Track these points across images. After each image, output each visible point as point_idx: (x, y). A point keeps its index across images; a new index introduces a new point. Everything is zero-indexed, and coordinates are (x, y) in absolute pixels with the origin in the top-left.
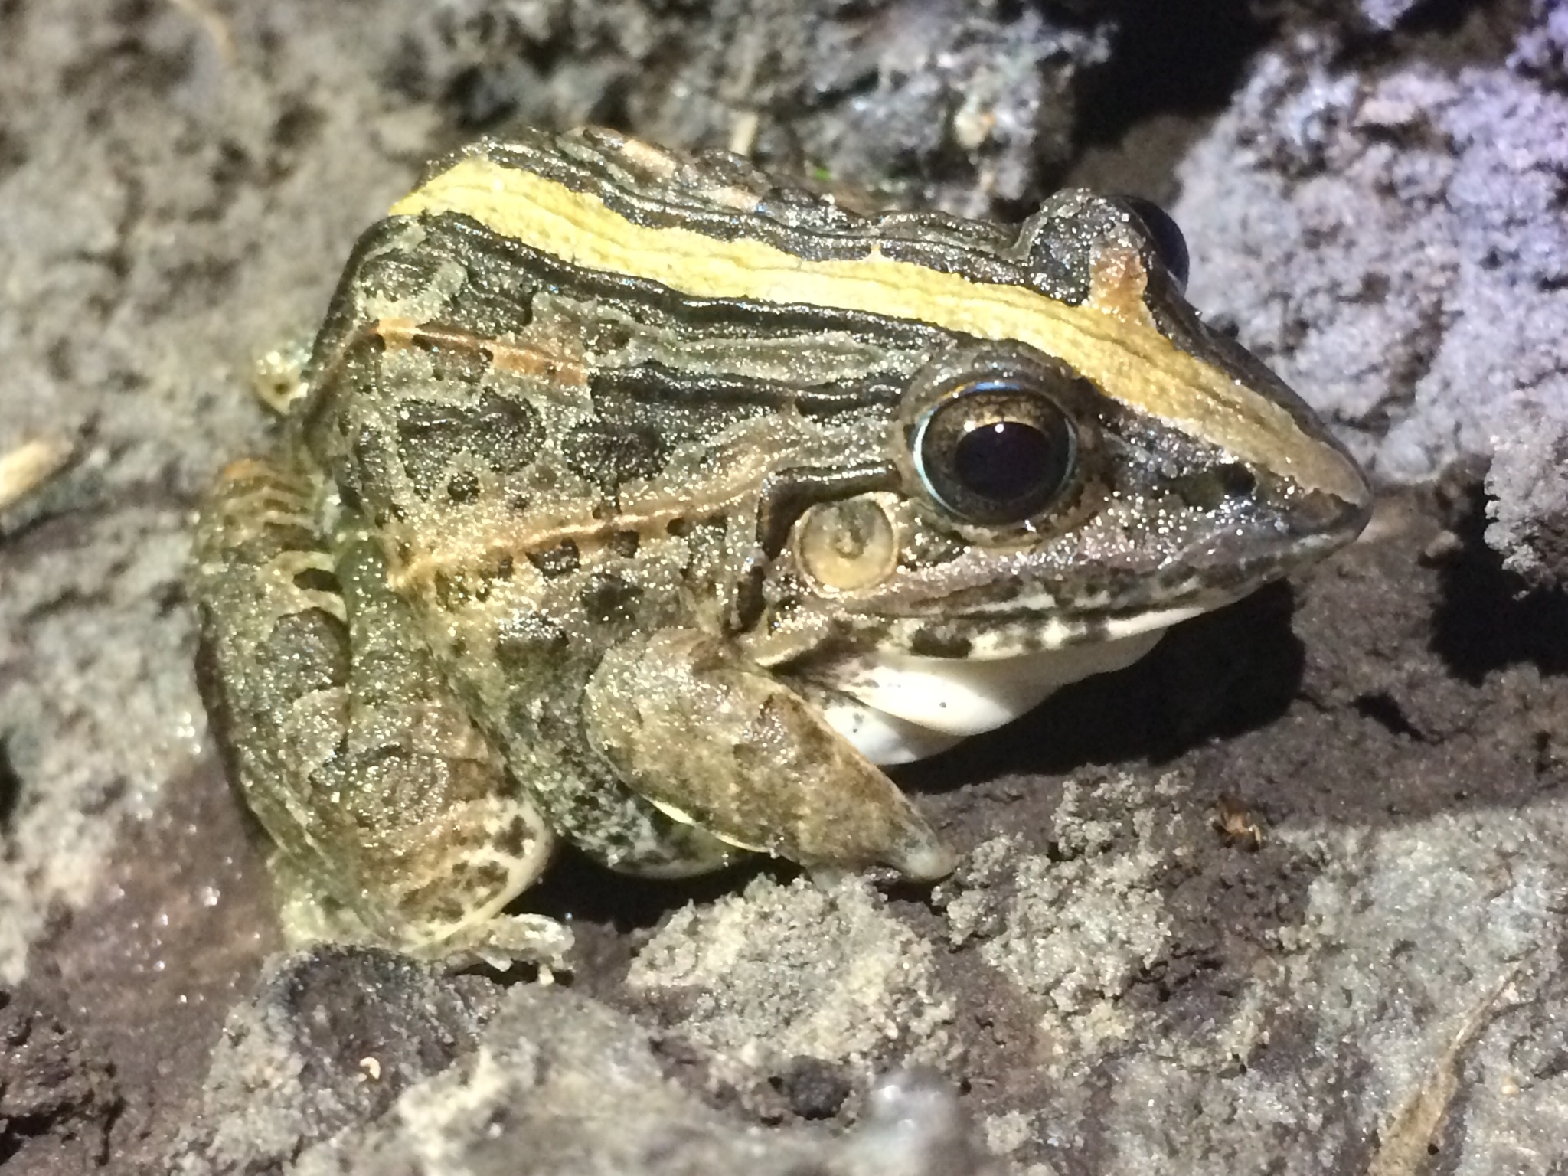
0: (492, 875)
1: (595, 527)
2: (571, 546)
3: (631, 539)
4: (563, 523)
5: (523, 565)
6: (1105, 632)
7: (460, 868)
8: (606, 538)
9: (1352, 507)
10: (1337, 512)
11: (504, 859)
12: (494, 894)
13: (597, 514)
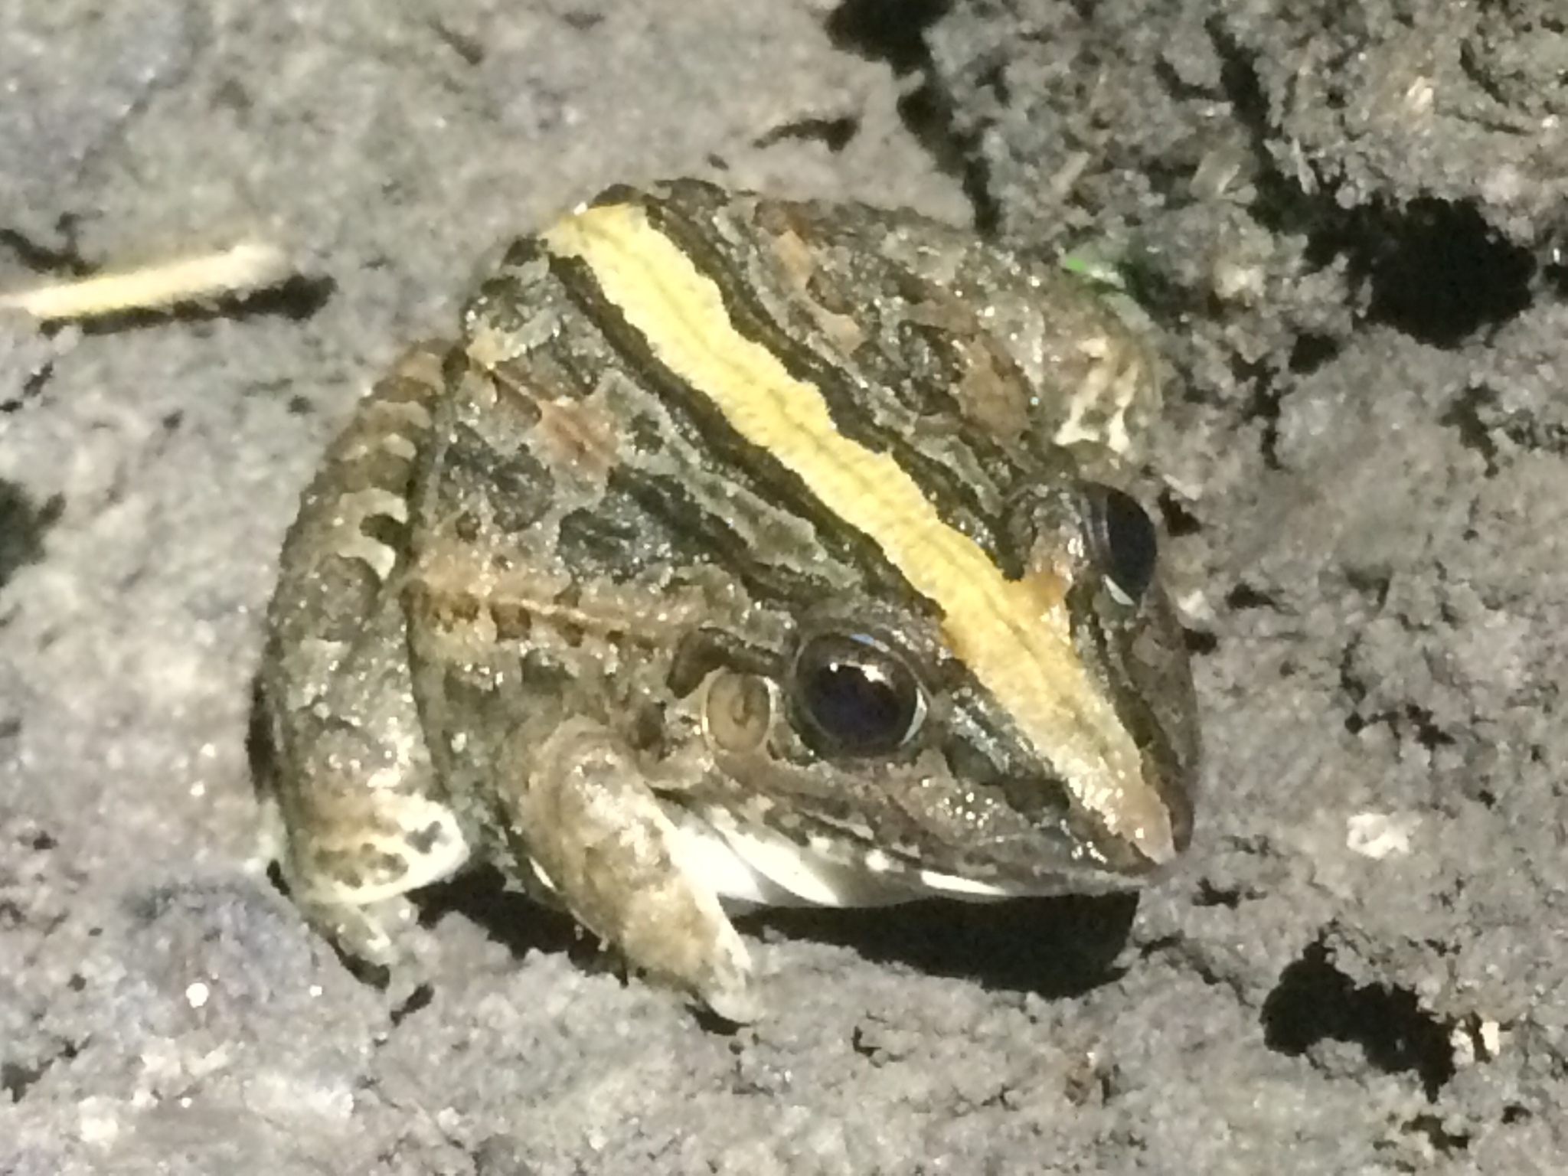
0: (394, 864)
1: (549, 610)
2: (526, 617)
3: (574, 632)
4: (526, 595)
5: (484, 616)
6: (919, 878)
7: (368, 848)
8: (555, 620)
9: (1149, 860)
10: (1132, 860)
11: (409, 854)
12: (392, 879)
13: (557, 599)
